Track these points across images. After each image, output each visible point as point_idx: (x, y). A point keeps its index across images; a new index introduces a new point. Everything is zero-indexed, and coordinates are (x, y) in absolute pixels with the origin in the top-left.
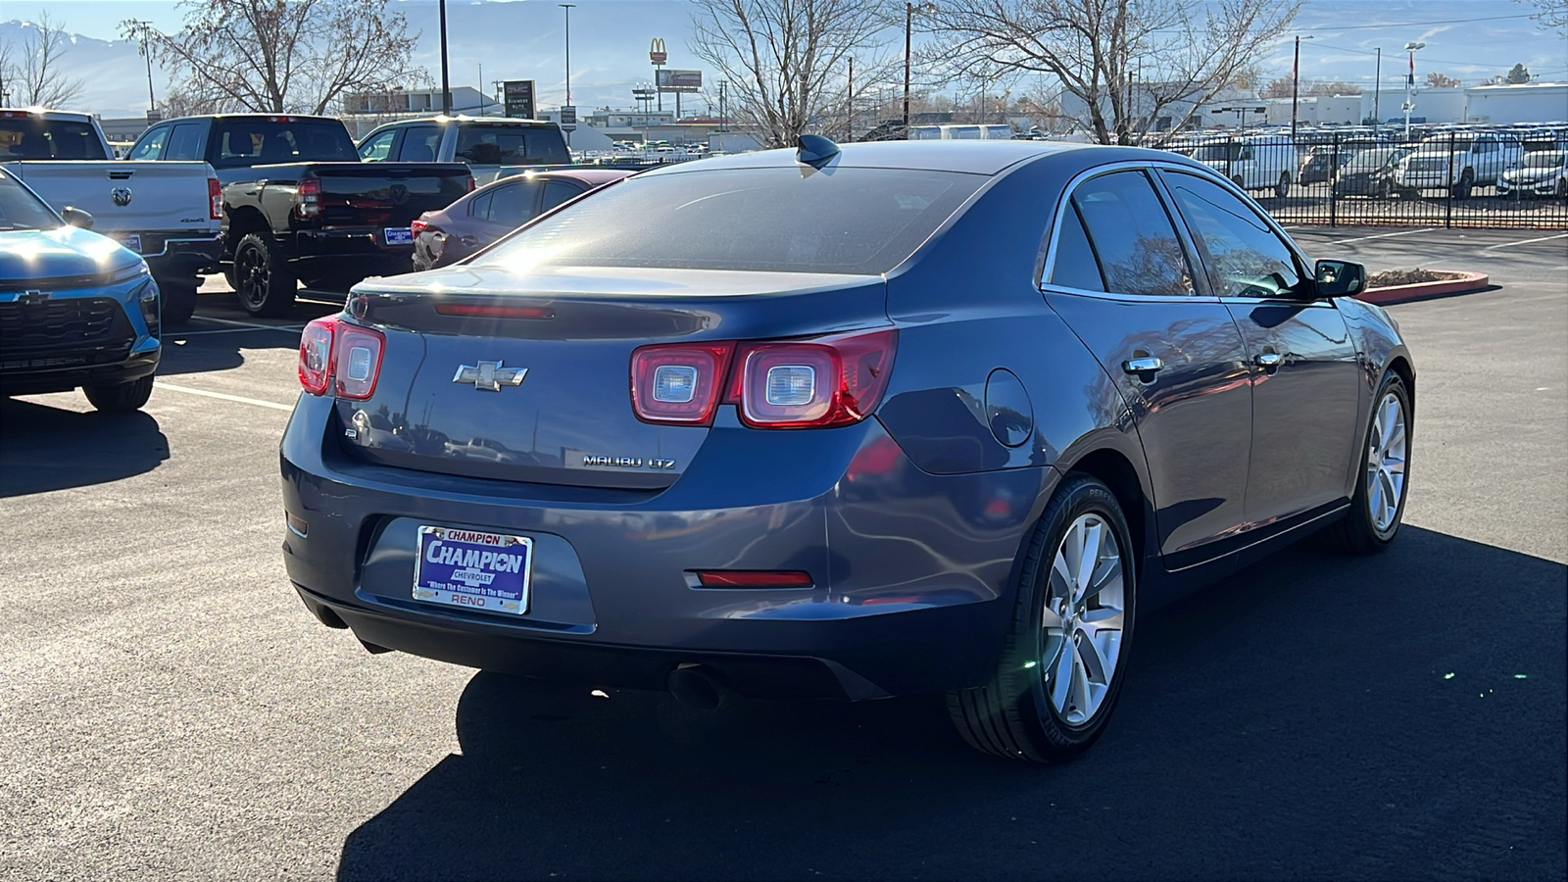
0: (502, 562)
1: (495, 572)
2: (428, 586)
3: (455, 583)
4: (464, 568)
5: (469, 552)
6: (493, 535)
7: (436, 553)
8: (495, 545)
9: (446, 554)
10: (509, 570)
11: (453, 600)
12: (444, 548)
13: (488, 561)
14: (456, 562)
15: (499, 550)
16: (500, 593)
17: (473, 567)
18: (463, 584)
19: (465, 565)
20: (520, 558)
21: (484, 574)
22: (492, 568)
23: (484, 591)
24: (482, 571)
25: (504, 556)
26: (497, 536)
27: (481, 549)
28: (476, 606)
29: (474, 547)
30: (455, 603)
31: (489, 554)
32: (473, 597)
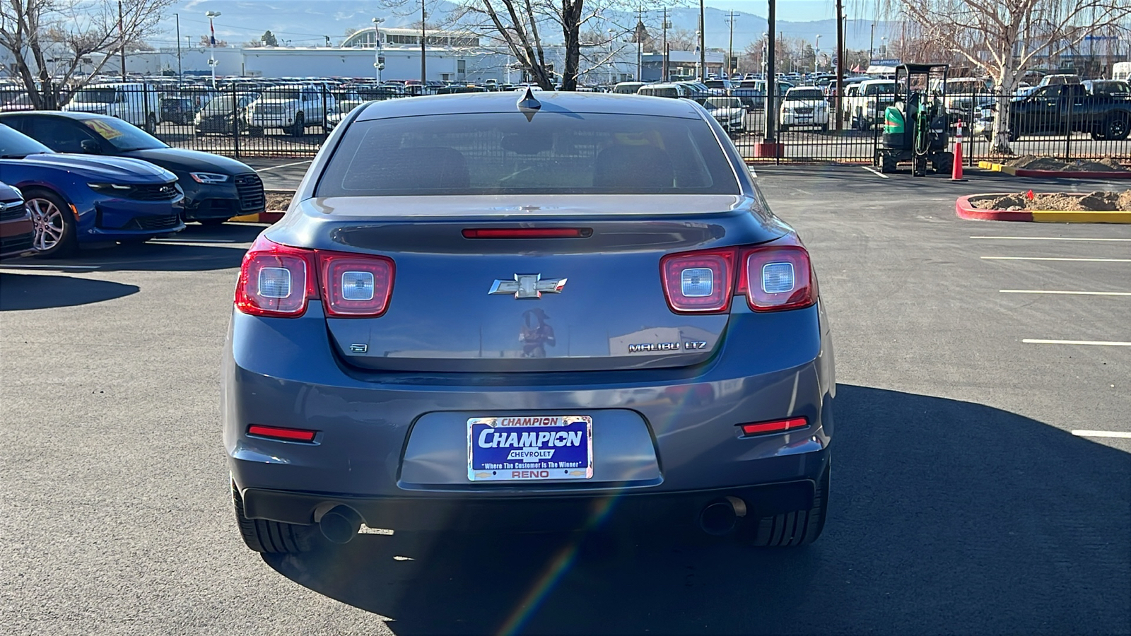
0: (561, 439)
1: (554, 447)
2: (484, 468)
3: (513, 462)
4: (521, 448)
5: (525, 434)
6: (550, 418)
7: (489, 438)
8: (553, 425)
9: (500, 439)
10: (569, 444)
11: (514, 476)
12: (497, 435)
13: (546, 440)
14: (511, 445)
15: (558, 429)
16: (561, 464)
17: (531, 446)
18: (521, 461)
19: (521, 445)
20: (580, 433)
21: (542, 451)
22: (550, 444)
23: (544, 465)
24: (540, 448)
25: (563, 434)
26: (555, 418)
27: (537, 430)
28: (540, 478)
29: (529, 430)
30: (516, 478)
31: (547, 434)
32: (535, 471)
